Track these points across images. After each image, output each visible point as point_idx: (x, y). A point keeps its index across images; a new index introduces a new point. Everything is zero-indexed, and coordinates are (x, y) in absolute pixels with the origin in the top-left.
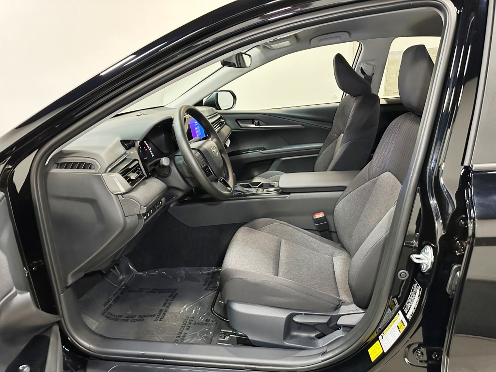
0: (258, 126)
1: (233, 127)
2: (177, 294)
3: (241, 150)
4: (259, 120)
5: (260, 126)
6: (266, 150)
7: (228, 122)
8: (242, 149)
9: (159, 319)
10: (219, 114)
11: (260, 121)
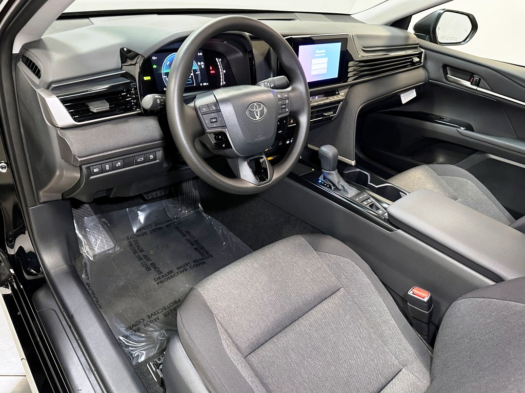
0: (475, 87)
1: (432, 75)
2: (204, 263)
3: (436, 116)
4: (481, 78)
5: (479, 89)
6: (472, 130)
7: (430, 65)
8: (437, 114)
9: (159, 281)
10: (421, 47)
11: (482, 80)
